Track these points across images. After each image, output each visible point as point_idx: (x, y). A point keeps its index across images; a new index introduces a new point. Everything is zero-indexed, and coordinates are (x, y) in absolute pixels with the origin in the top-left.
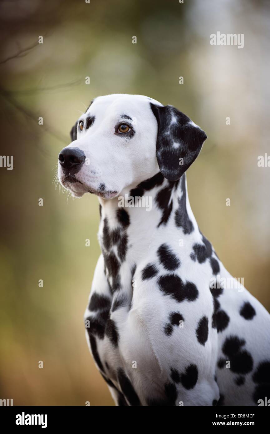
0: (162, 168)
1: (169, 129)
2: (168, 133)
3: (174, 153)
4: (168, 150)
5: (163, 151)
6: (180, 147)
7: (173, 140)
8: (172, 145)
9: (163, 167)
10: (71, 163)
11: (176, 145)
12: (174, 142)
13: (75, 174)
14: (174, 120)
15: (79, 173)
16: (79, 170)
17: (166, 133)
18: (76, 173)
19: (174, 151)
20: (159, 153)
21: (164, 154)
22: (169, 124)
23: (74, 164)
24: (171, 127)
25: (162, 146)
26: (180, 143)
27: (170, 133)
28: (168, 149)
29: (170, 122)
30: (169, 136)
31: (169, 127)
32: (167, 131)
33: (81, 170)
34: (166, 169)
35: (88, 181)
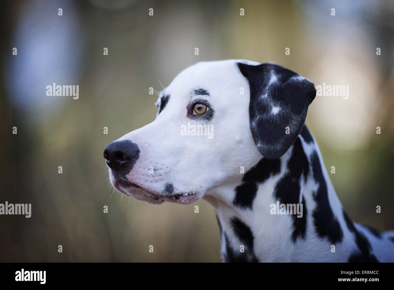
0: (258, 144)
1: (267, 91)
2: (265, 96)
3: (273, 121)
4: (266, 118)
5: (259, 119)
6: (280, 111)
7: (272, 104)
8: (271, 110)
9: (260, 142)
10: (119, 161)
11: (275, 110)
12: (273, 106)
13: (127, 176)
14: (274, 79)
15: (131, 173)
16: (131, 169)
17: (263, 97)
18: (128, 173)
19: (273, 118)
20: (254, 124)
21: (260, 123)
22: (268, 84)
23: (122, 162)
24: (269, 88)
25: (257, 113)
26: (280, 106)
27: (268, 96)
28: (265, 116)
29: (268, 82)
30: (267, 98)
31: (267, 88)
32: (265, 94)
33: (134, 168)
34: (263, 145)
35: (146, 181)
